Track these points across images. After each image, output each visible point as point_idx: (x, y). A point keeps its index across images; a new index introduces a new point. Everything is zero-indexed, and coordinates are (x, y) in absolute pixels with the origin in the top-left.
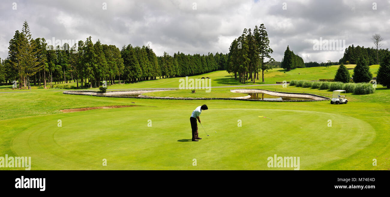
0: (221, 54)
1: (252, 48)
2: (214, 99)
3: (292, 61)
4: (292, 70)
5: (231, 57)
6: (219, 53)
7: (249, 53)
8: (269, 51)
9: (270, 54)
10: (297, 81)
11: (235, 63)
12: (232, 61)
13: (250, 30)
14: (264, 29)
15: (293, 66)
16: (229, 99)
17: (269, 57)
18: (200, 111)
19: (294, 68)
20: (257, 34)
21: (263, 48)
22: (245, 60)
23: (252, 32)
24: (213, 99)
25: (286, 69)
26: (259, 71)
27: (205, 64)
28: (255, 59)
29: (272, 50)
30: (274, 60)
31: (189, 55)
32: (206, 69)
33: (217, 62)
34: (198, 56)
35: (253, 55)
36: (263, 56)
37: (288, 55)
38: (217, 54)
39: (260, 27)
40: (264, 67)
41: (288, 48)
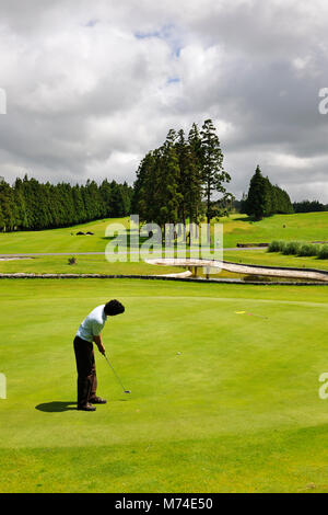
0: (114, 183)
1: (187, 172)
2: (122, 277)
3: (267, 198)
4: (266, 219)
5: (142, 190)
6: (110, 182)
7: (180, 182)
8: (222, 178)
9: (224, 184)
10: (286, 242)
11: (151, 202)
12: (144, 198)
13: (181, 133)
14: (212, 131)
15: (269, 209)
16: (152, 278)
17: (222, 190)
18: (100, 320)
19: (270, 215)
20: (196, 142)
21: (209, 171)
22: (171, 197)
23: (186, 137)
24: (118, 277)
25: (253, 216)
26: (202, 220)
27: (80, 204)
28: (192, 194)
29: (228, 176)
30: (233, 198)
31: (48, 184)
32: (83, 214)
33: (106, 200)
34: (68, 186)
35: (188, 185)
36: (210, 189)
37: (259, 184)
38: (105, 182)
39: (204, 127)
40: (212, 213)
41: (258, 171)
